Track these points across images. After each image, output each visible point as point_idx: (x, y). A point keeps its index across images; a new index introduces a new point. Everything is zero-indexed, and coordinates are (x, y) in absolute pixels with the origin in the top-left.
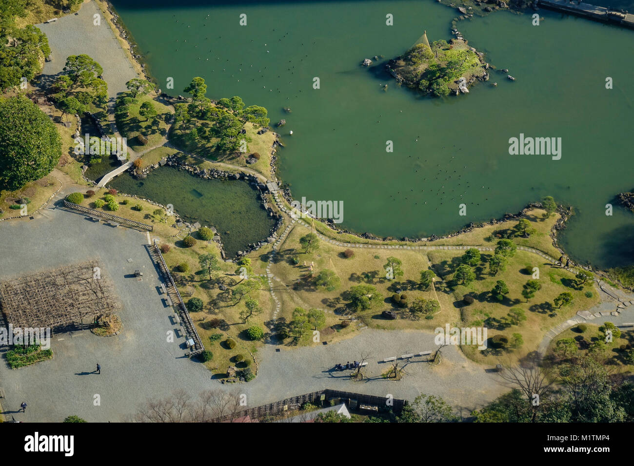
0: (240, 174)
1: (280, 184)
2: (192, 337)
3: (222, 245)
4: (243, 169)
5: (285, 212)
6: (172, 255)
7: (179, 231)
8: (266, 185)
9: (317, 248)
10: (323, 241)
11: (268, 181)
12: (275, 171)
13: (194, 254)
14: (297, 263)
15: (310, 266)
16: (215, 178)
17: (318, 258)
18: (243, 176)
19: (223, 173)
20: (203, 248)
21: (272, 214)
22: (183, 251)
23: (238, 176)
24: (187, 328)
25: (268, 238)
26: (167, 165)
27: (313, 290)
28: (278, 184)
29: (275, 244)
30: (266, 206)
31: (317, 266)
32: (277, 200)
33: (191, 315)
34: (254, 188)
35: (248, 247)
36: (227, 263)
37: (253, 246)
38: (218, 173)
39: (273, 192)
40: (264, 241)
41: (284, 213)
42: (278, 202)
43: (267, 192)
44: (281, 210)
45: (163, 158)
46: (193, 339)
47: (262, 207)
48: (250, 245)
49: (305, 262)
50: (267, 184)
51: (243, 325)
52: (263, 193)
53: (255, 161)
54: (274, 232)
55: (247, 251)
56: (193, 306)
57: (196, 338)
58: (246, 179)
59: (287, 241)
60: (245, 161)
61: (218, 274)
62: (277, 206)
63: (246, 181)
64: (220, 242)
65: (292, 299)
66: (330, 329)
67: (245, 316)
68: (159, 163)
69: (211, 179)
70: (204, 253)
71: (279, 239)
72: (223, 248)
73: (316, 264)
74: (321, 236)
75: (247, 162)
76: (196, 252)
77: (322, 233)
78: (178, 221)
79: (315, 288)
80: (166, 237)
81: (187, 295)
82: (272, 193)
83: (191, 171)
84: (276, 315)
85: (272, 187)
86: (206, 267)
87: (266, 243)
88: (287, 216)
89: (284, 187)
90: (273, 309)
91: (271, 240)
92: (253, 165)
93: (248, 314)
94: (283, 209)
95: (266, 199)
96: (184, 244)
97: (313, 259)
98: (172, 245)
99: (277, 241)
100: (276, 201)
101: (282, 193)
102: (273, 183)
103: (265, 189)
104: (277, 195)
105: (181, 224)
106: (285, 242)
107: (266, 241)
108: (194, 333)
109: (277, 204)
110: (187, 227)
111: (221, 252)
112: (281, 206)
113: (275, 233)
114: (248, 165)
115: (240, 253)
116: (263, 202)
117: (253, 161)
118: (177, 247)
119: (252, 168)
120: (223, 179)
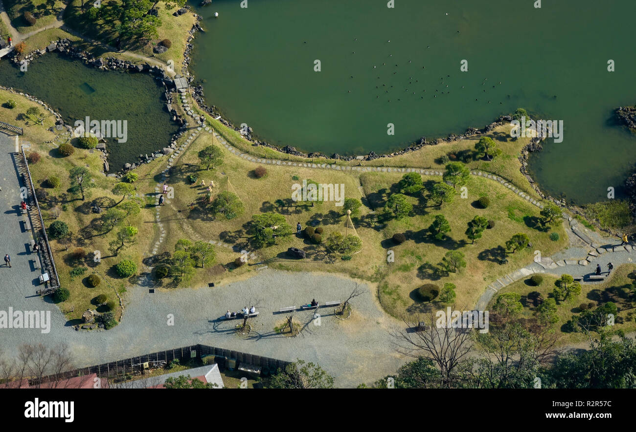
0: (143, 65)
1: (192, 80)
2: (49, 271)
3: (107, 155)
4: (148, 60)
5: (192, 117)
6: (43, 166)
7: (55, 136)
8: (173, 81)
9: (220, 163)
10: (230, 155)
11: (177, 76)
12: (188, 63)
13: (70, 165)
14: (194, 182)
15: (208, 187)
16: (112, 69)
17: (222, 176)
18: (147, 67)
19: (123, 64)
20: (81, 158)
21: (175, 118)
22: (56, 161)
23: (141, 68)
24: (45, 258)
25: (165, 149)
26: (57, 51)
27: (211, 220)
28: (189, 80)
29: (172, 156)
30: (170, 108)
31: (218, 186)
32: (184, 101)
33: (52, 244)
34: (159, 84)
35: (139, 159)
36: (108, 179)
37: (146, 158)
38: (117, 63)
39: (181, 90)
40: (160, 153)
41: (190, 117)
42: (184, 103)
43: (173, 90)
44: (187, 113)
45: (53, 42)
46: (50, 273)
47: (165, 109)
48: (141, 155)
49: (203, 181)
50: (175, 80)
51: (114, 258)
52: (169, 91)
53: (165, 50)
54: (173, 141)
55: (136, 164)
56: (55, 232)
57: (54, 271)
58: (151, 72)
59: (188, 153)
60: (152, 49)
61: (91, 192)
62: (182, 109)
63: (150, 74)
64: (106, 151)
65: (181, 228)
66: (221, 267)
67: (116, 248)
68: (47, 48)
69: (108, 71)
70: (81, 164)
71: (179, 150)
72: (107, 159)
73: (217, 184)
74: (231, 148)
75: (155, 51)
76: (72, 163)
77: (233, 145)
78: (58, 123)
79: (214, 216)
80: (40, 143)
81: (52, 217)
82: (180, 92)
83: (85, 60)
84: (157, 246)
85: (181, 83)
86: (76, 184)
87: (161, 155)
88: (193, 122)
89: (196, 85)
90: (156, 239)
91: (167, 151)
92: (161, 54)
93: (119, 246)
94: (189, 113)
95: (171, 99)
96: (59, 153)
97: (215, 178)
98: (44, 154)
99: (176, 152)
100: (182, 102)
101: (192, 91)
102: (182, 79)
103: (171, 85)
104: (185, 94)
105: (61, 127)
106: (184, 154)
107: (162, 152)
108: (52, 266)
109: (183, 106)
110: (68, 130)
111: (104, 164)
112: (187, 109)
113: (175, 142)
114: (155, 55)
115: (128, 165)
116: (167, 103)
117: (162, 50)
118: (51, 157)
119: (159, 59)
120: (122, 72)
